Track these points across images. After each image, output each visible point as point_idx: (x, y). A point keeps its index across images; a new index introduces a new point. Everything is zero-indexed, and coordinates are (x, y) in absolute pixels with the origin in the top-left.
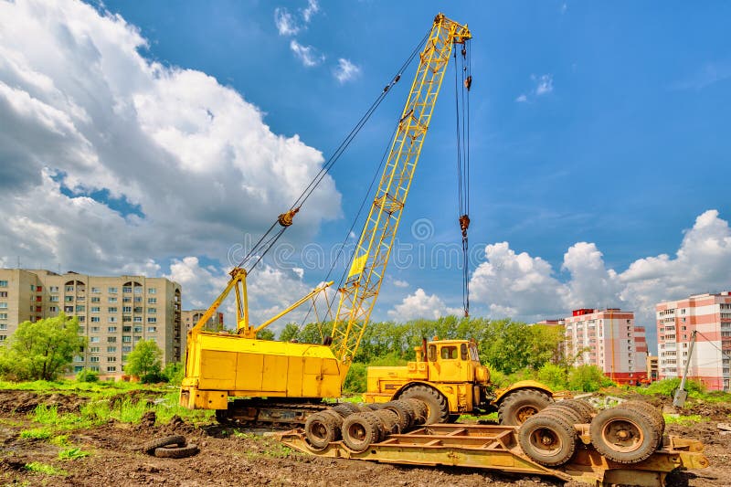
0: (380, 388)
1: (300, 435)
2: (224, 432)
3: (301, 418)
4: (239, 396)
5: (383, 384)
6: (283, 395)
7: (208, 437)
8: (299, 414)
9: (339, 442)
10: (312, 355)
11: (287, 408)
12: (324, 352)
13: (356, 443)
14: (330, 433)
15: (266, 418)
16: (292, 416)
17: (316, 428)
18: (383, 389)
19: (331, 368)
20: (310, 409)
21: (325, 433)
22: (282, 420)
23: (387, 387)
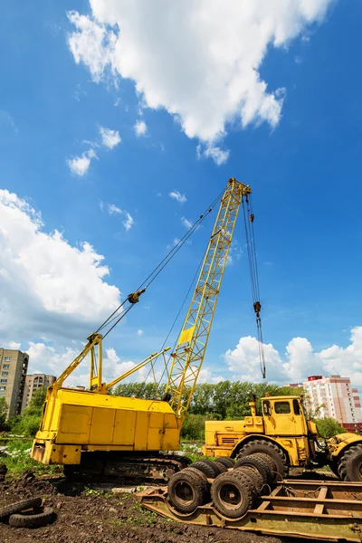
0: (217, 442)
1: (162, 496)
2: (74, 489)
3: (146, 471)
4: (91, 449)
5: (220, 438)
6: (131, 449)
7: (59, 494)
8: (144, 468)
9: (208, 506)
10: (155, 410)
11: (132, 461)
12: (165, 408)
14: (196, 494)
15: (112, 471)
16: (138, 469)
17: (181, 489)
18: (220, 443)
19: (172, 422)
20: (155, 462)
21: (191, 494)
22: (128, 474)
23: (225, 440)
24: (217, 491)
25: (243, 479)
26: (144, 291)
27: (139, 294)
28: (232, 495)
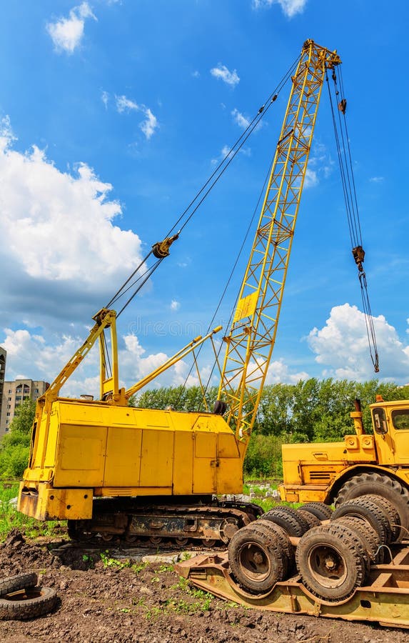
0: (302, 478)
1: (219, 566)
2: (85, 558)
3: (193, 528)
4: (108, 495)
5: (307, 471)
6: (167, 492)
7: (62, 568)
8: (191, 522)
9: (293, 582)
10: (203, 429)
11: (171, 512)
12: (218, 424)
13: (326, 583)
14: (273, 563)
15: (141, 529)
16: (179, 526)
17: (249, 554)
18: (307, 480)
19: (230, 448)
20: (207, 513)
21: (265, 562)
22: (165, 532)
23: (315, 475)
24: (306, 556)
25: (346, 537)
26: (176, 238)
27: (169, 243)
28: (330, 564)
